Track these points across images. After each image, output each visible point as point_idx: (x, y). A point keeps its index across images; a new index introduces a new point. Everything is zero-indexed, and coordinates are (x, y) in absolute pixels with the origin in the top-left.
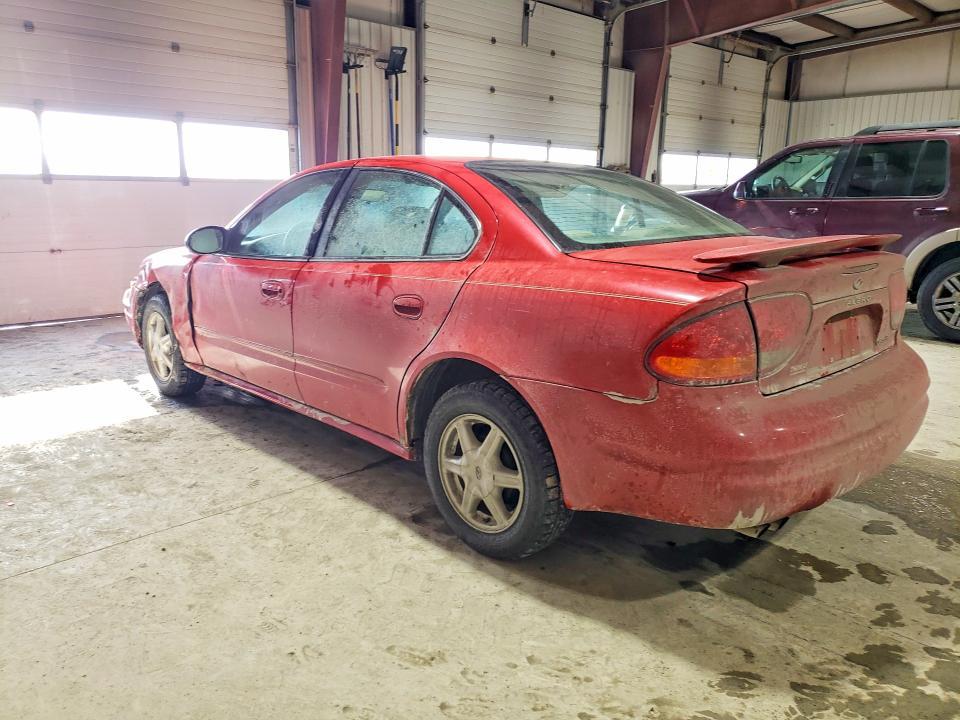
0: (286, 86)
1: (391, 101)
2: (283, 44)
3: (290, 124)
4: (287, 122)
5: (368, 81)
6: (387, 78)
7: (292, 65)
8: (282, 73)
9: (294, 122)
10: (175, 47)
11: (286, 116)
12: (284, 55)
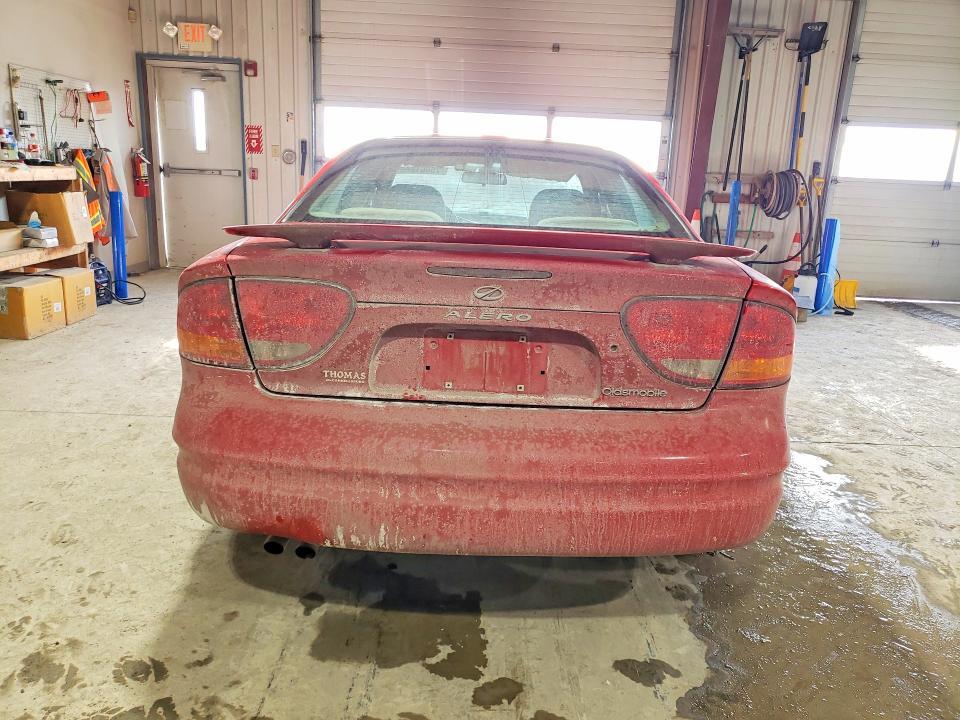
0: (666, 76)
1: (800, 85)
2: (669, 34)
3: (666, 115)
4: (663, 113)
5: (774, 65)
6: (800, 59)
7: (676, 55)
8: (664, 63)
9: (671, 114)
10: (556, 48)
11: (663, 107)
12: (669, 45)
